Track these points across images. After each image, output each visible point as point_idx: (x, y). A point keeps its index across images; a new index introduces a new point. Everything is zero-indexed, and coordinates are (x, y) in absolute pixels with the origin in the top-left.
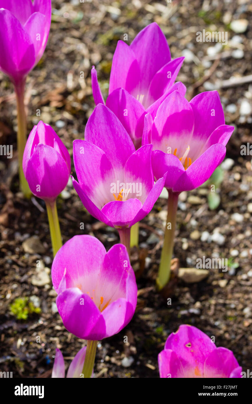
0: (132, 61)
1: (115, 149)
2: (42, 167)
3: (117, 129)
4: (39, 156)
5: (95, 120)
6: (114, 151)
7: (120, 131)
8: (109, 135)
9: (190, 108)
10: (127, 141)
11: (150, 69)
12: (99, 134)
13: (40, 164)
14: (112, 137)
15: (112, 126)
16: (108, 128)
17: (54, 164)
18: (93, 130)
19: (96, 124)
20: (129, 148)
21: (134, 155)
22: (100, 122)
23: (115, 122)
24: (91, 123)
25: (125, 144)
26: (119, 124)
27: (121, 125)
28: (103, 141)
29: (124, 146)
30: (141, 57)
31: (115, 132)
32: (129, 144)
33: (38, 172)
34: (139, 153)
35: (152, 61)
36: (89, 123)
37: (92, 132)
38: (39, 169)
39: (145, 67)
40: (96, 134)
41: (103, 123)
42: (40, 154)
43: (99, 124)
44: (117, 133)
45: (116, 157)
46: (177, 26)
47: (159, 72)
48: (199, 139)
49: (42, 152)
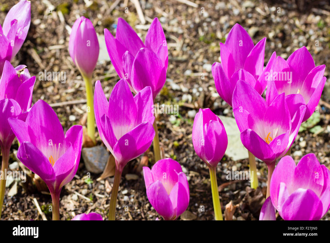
0: (229, 55)
1: (253, 109)
2: (214, 138)
3: (253, 94)
4: (212, 130)
5: (238, 93)
6: (252, 111)
7: (255, 95)
8: (248, 101)
9: (287, 66)
10: (261, 100)
11: (240, 57)
12: (241, 102)
13: (213, 136)
14: (250, 102)
15: (249, 93)
16: (247, 96)
17: (221, 132)
18: (237, 101)
19: (239, 96)
20: (263, 104)
21: (271, 106)
22: (241, 94)
23: (251, 90)
24: (235, 96)
25: (260, 103)
26: (253, 90)
27: (255, 90)
28: (245, 106)
29: (259, 105)
30: (232, 51)
31: (252, 97)
32: (262, 102)
33: (213, 142)
34: (274, 103)
35: (240, 51)
36: (234, 97)
37: (236, 102)
38: (213, 140)
39: (236, 57)
40: (239, 103)
41: (242, 94)
42: (212, 128)
43: (240, 95)
44: (253, 97)
45: (254, 115)
46: (189, 52)
47: (248, 56)
48: (295, 87)
49: (213, 126)
